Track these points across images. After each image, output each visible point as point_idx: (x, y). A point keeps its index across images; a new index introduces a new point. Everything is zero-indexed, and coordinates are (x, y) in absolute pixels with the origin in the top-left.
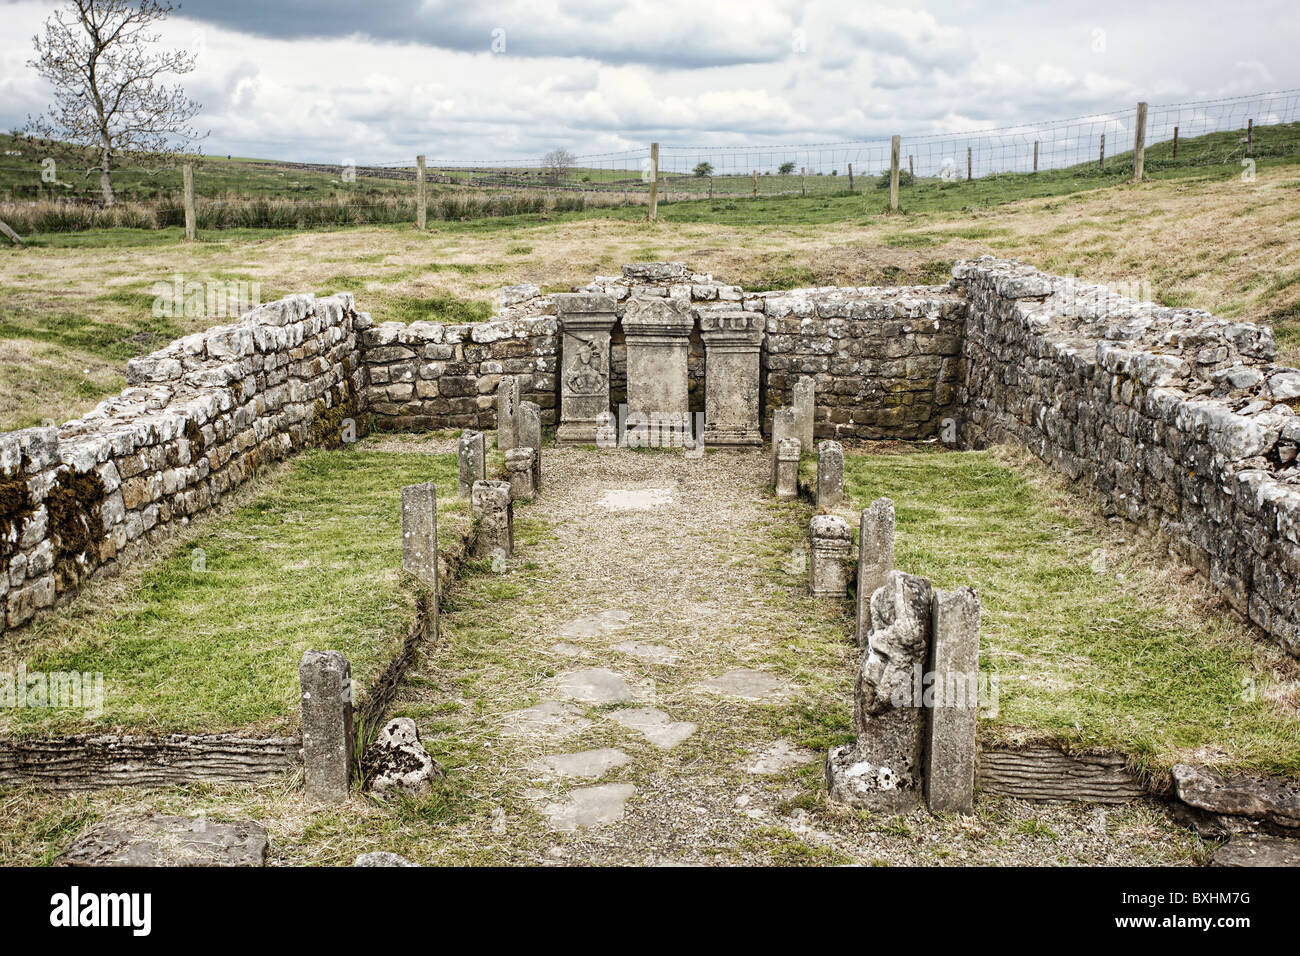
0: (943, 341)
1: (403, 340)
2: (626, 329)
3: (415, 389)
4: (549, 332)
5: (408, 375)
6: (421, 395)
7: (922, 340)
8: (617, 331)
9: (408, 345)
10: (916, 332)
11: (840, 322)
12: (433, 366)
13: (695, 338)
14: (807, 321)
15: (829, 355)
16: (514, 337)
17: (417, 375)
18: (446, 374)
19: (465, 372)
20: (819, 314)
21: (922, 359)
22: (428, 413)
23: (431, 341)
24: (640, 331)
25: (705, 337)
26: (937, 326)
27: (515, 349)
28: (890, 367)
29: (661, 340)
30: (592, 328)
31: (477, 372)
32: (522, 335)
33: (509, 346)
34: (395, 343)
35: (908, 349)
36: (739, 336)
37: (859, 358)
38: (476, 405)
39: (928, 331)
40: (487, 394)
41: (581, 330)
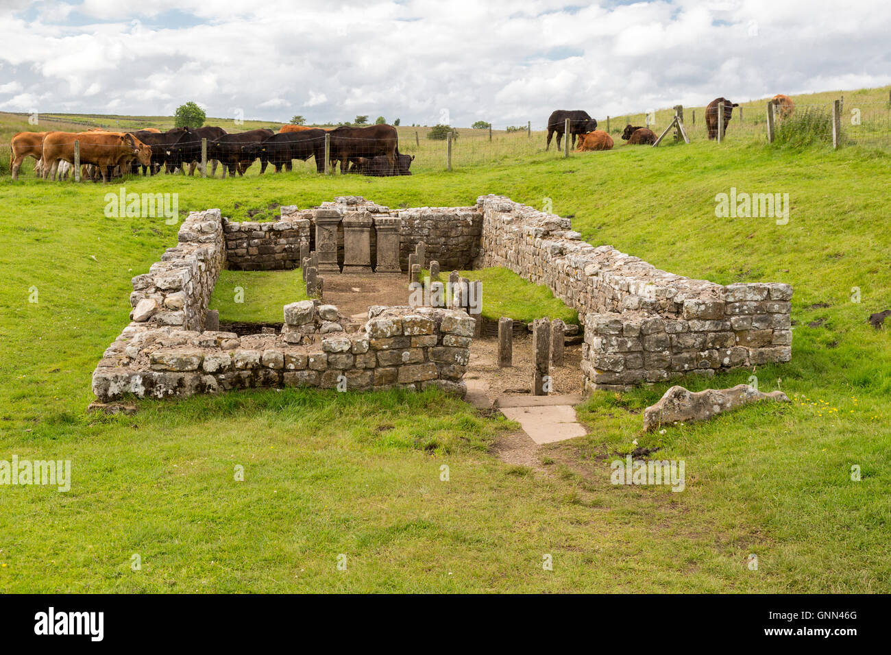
0: (474, 230)
1: (243, 230)
2: (344, 224)
3: (248, 251)
4: (307, 226)
5: (245, 245)
6: (250, 254)
7: (465, 230)
8: (340, 224)
9: (245, 232)
10: (463, 226)
11: (431, 222)
12: (256, 241)
13: (373, 228)
14: (418, 221)
15: (426, 236)
16: (292, 228)
17: (249, 245)
18: (262, 244)
19: (270, 243)
20: (423, 219)
21: (465, 237)
22: (254, 261)
23: (255, 230)
24: (349, 225)
25: (377, 227)
26: (471, 223)
27: (292, 234)
28: (452, 241)
29: (358, 229)
30: (330, 224)
31: (275, 243)
32: (296, 227)
33: (290, 232)
34: (239, 231)
35: (459, 233)
36: (391, 227)
37: (440, 237)
38: (274, 258)
39: (468, 226)
40: (280, 253)
41: (324, 225)
